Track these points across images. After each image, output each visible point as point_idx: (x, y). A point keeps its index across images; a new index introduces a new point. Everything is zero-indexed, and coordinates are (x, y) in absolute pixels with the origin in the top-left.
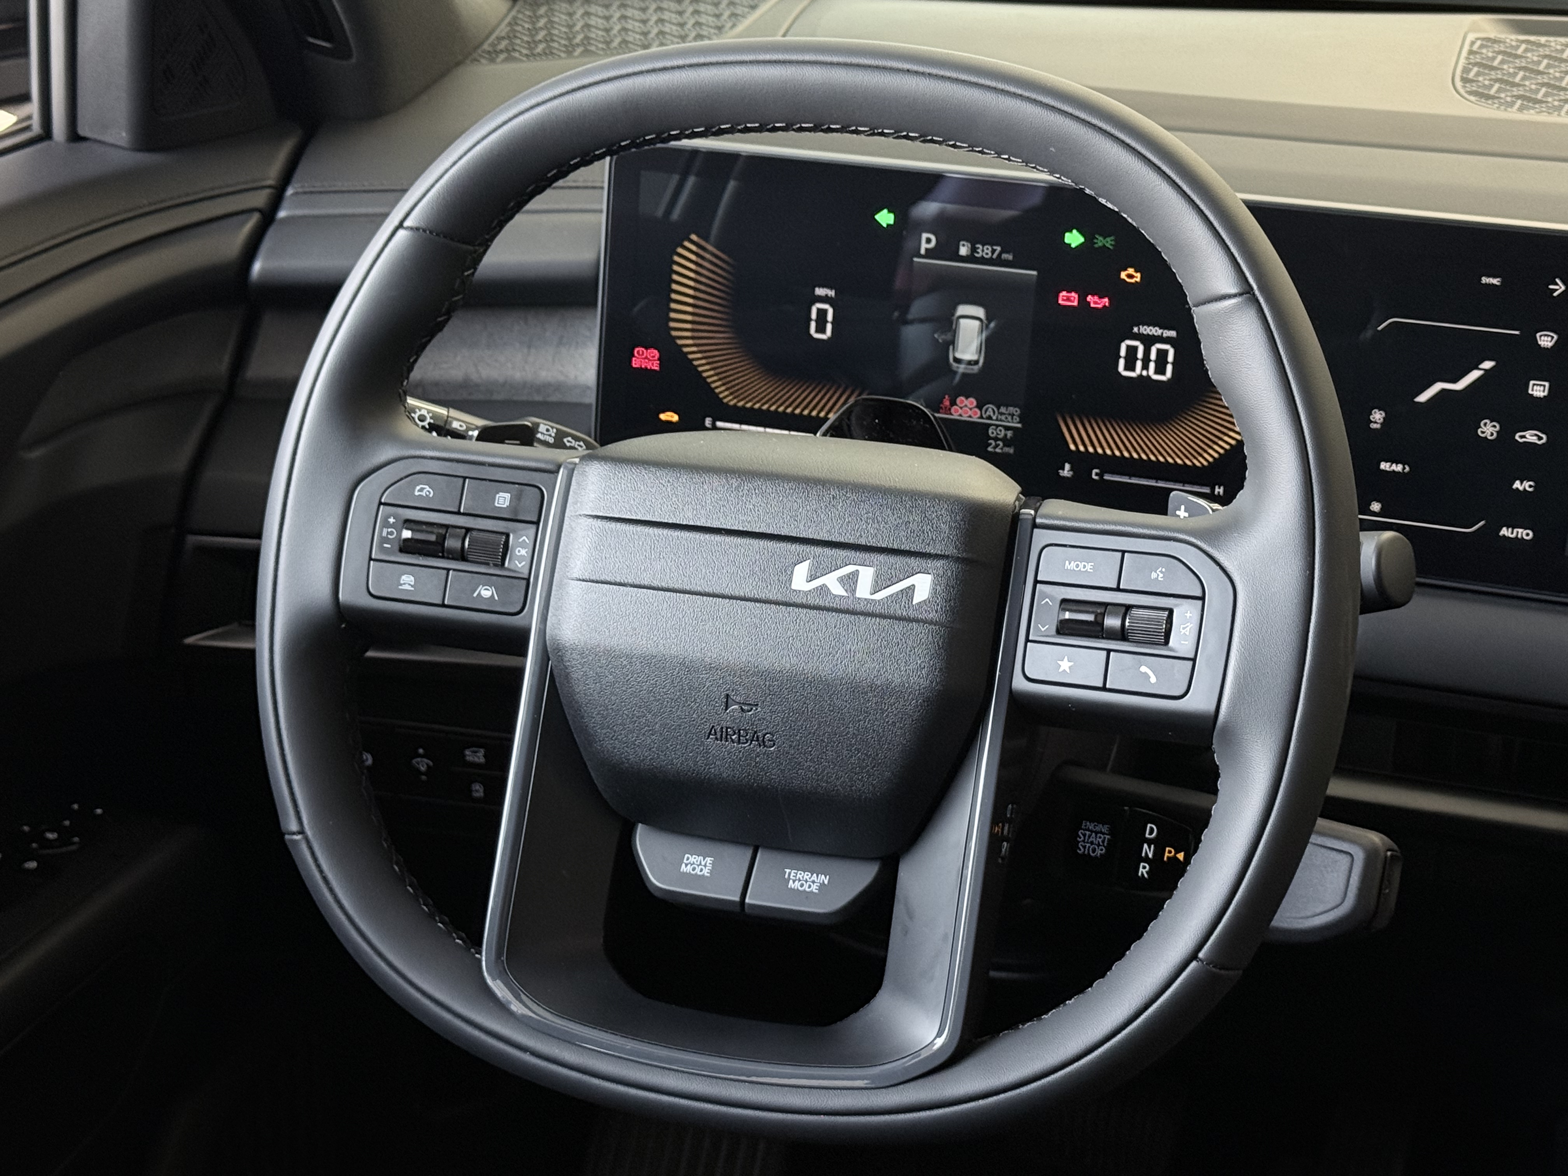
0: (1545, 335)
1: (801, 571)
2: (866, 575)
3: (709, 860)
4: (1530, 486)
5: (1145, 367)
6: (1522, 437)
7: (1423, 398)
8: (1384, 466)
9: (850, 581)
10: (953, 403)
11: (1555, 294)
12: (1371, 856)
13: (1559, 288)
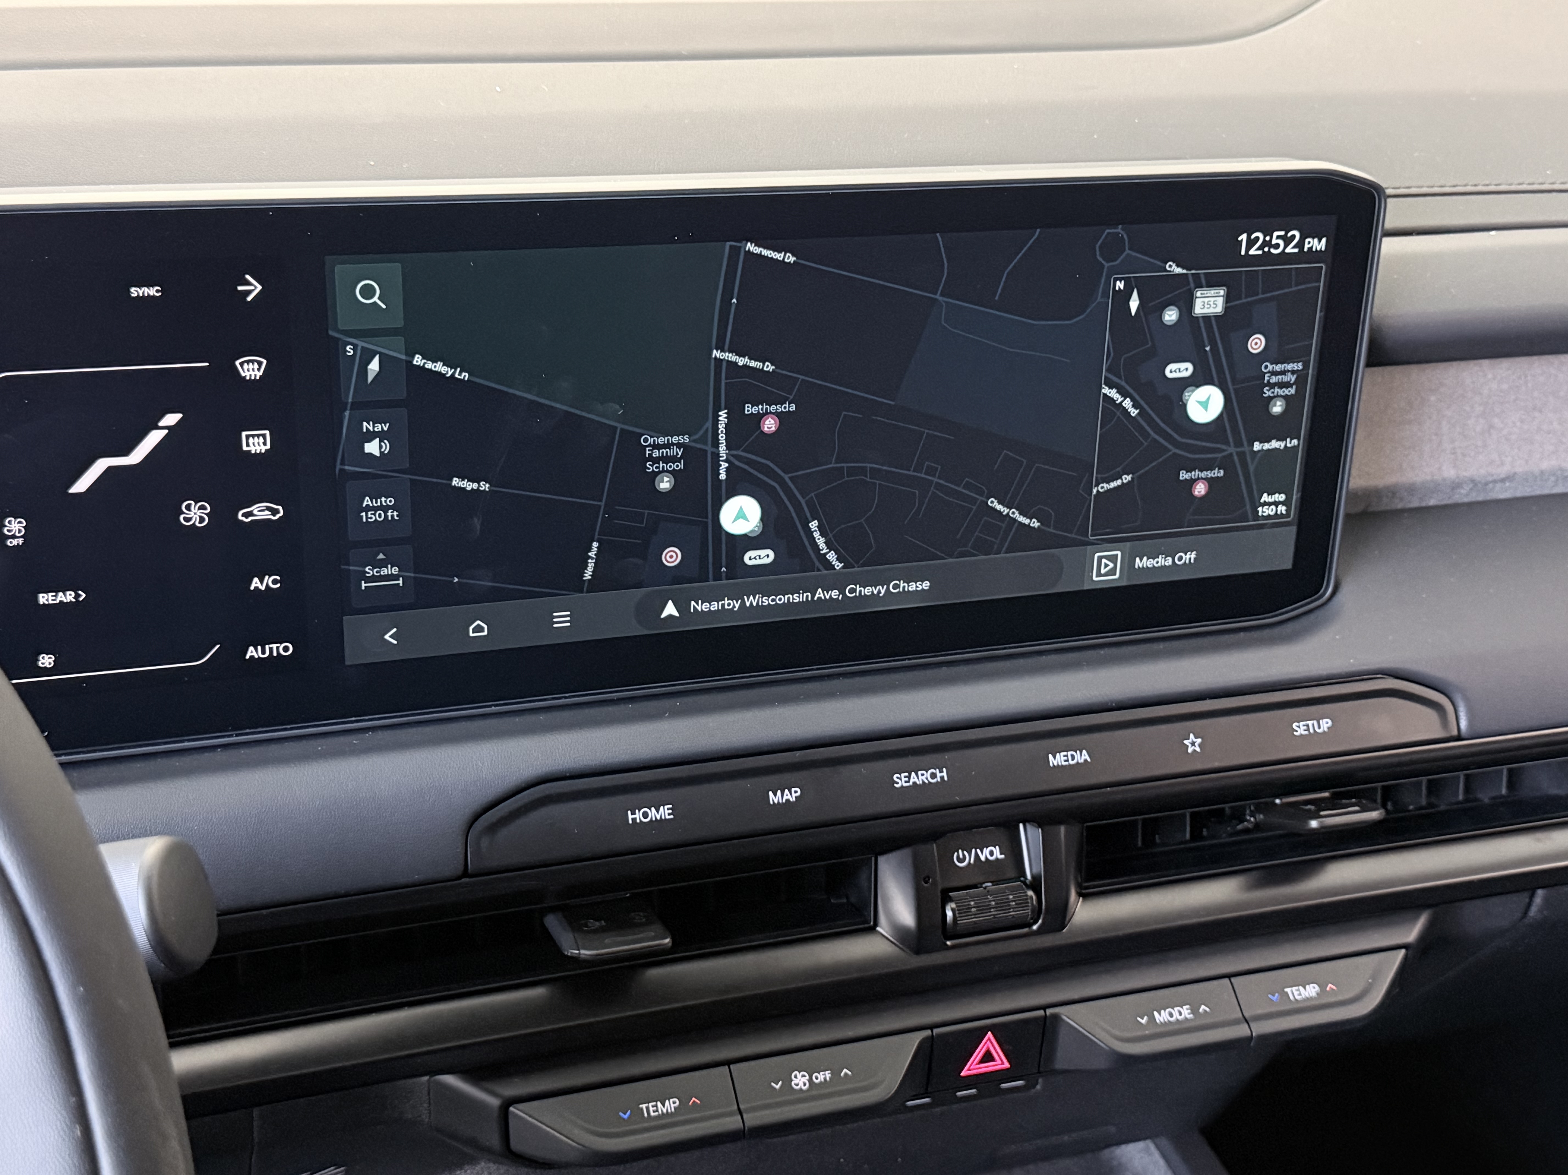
0: (248, 362)
4: (275, 582)
6: (246, 515)
7: (81, 486)
8: (45, 598)
11: (249, 299)
13: (253, 288)
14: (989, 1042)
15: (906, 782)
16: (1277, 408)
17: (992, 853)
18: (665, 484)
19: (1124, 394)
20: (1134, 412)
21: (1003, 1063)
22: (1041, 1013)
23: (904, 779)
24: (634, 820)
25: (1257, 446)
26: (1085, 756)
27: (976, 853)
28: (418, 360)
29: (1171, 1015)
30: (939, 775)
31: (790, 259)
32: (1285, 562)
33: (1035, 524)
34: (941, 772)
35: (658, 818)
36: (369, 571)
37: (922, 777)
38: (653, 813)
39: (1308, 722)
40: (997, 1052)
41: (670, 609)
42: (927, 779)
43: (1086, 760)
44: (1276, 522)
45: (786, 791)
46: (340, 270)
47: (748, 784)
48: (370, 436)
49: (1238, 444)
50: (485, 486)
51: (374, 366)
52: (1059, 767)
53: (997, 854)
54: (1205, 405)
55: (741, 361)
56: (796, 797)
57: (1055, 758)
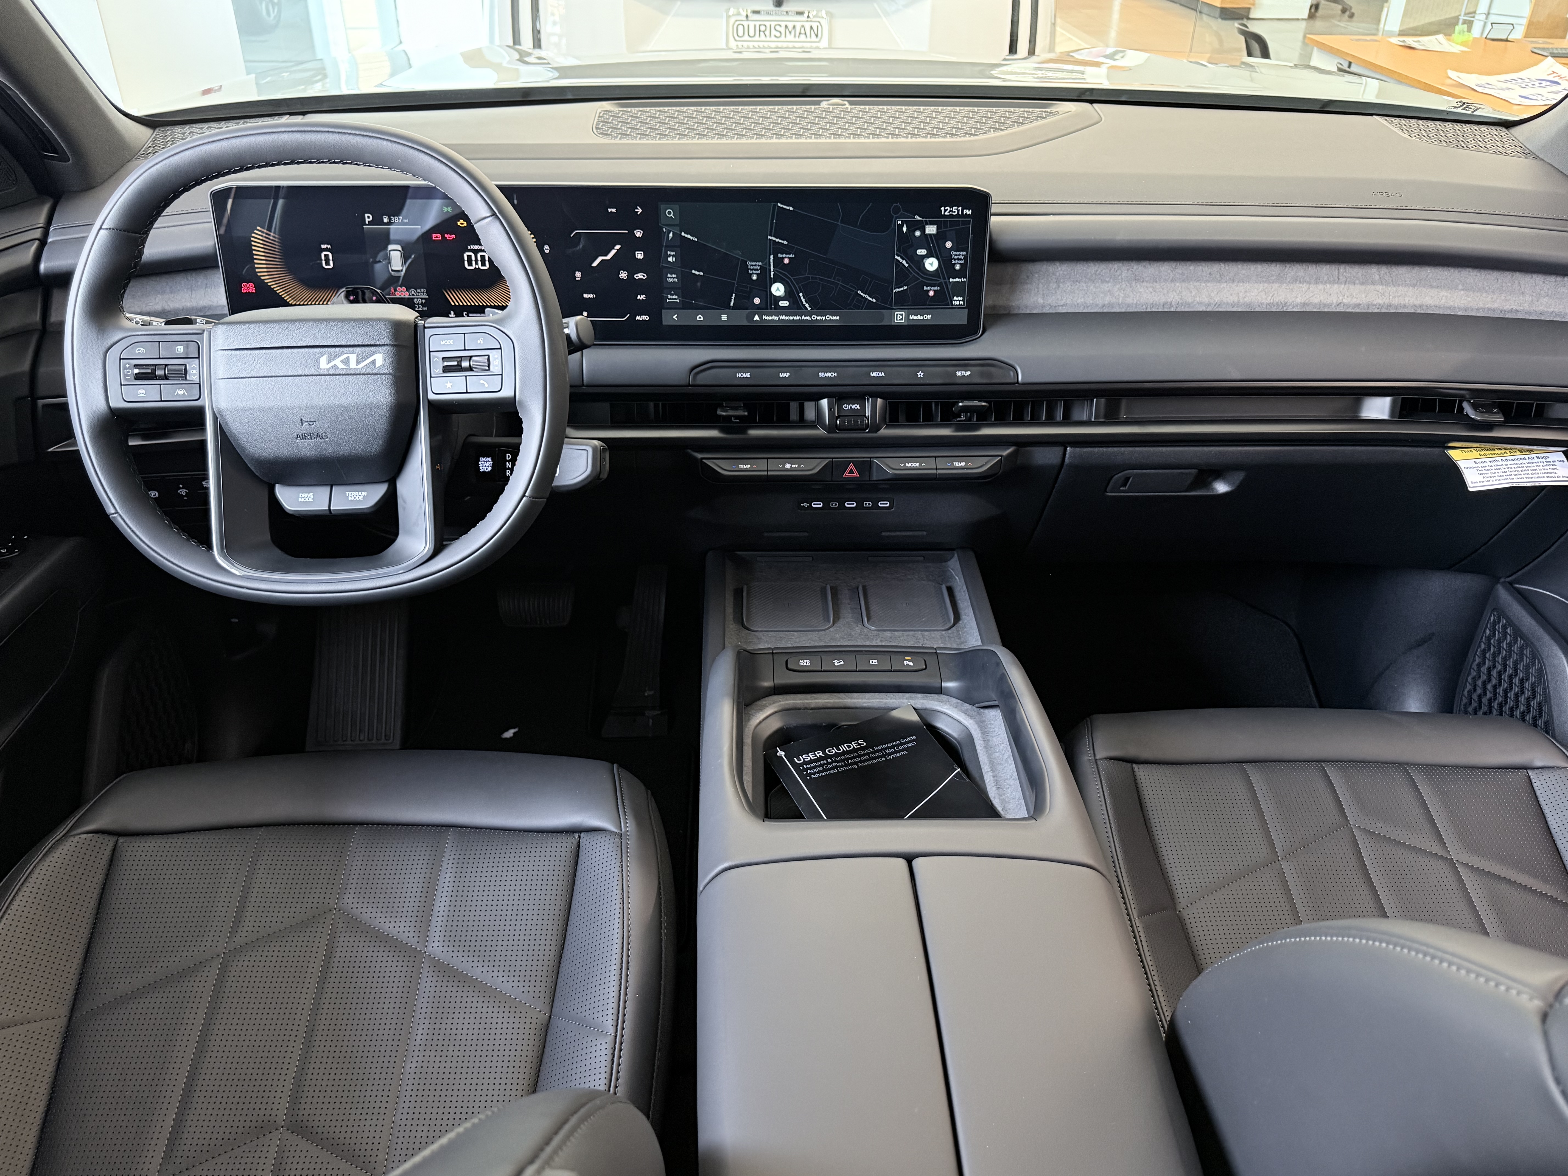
0: (638, 232)
1: (323, 360)
2: (353, 358)
3: (311, 494)
4: (644, 297)
5: (477, 264)
6: (637, 276)
7: (595, 264)
8: (585, 296)
9: (346, 361)
10: (395, 290)
11: (638, 213)
12: (595, 449)
13: (639, 210)
14: (851, 466)
15: (823, 375)
16: (958, 267)
17: (856, 406)
18: (754, 277)
19: (903, 259)
20: (907, 265)
21: (856, 474)
22: (870, 459)
24: (739, 376)
25: (951, 280)
26: (884, 374)
27: (851, 406)
28: (683, 234)
29: (912, 465)
31: (792, 209)
32: (964, 321)
33: (874, 300)
34: (835, 374)
35: (746, 376)
36: (670, 297)
37: (829, 374)
38: (744, 375)
39: (962, 372)
40: (854, 470)
41: (757, 318)
43: (884, 376)
44: (959, 307)
45: (786, 374)
46: (662, 206)
47: (774, 370)
48: (670, 256)
49: (944, 278)
50: (702, 274)
51: (671, 235)
52: (874, 377)
53: (858, 407)
54: (931, 264)
55: (777, 240)
56: (788, 376)
57: (873, 374)
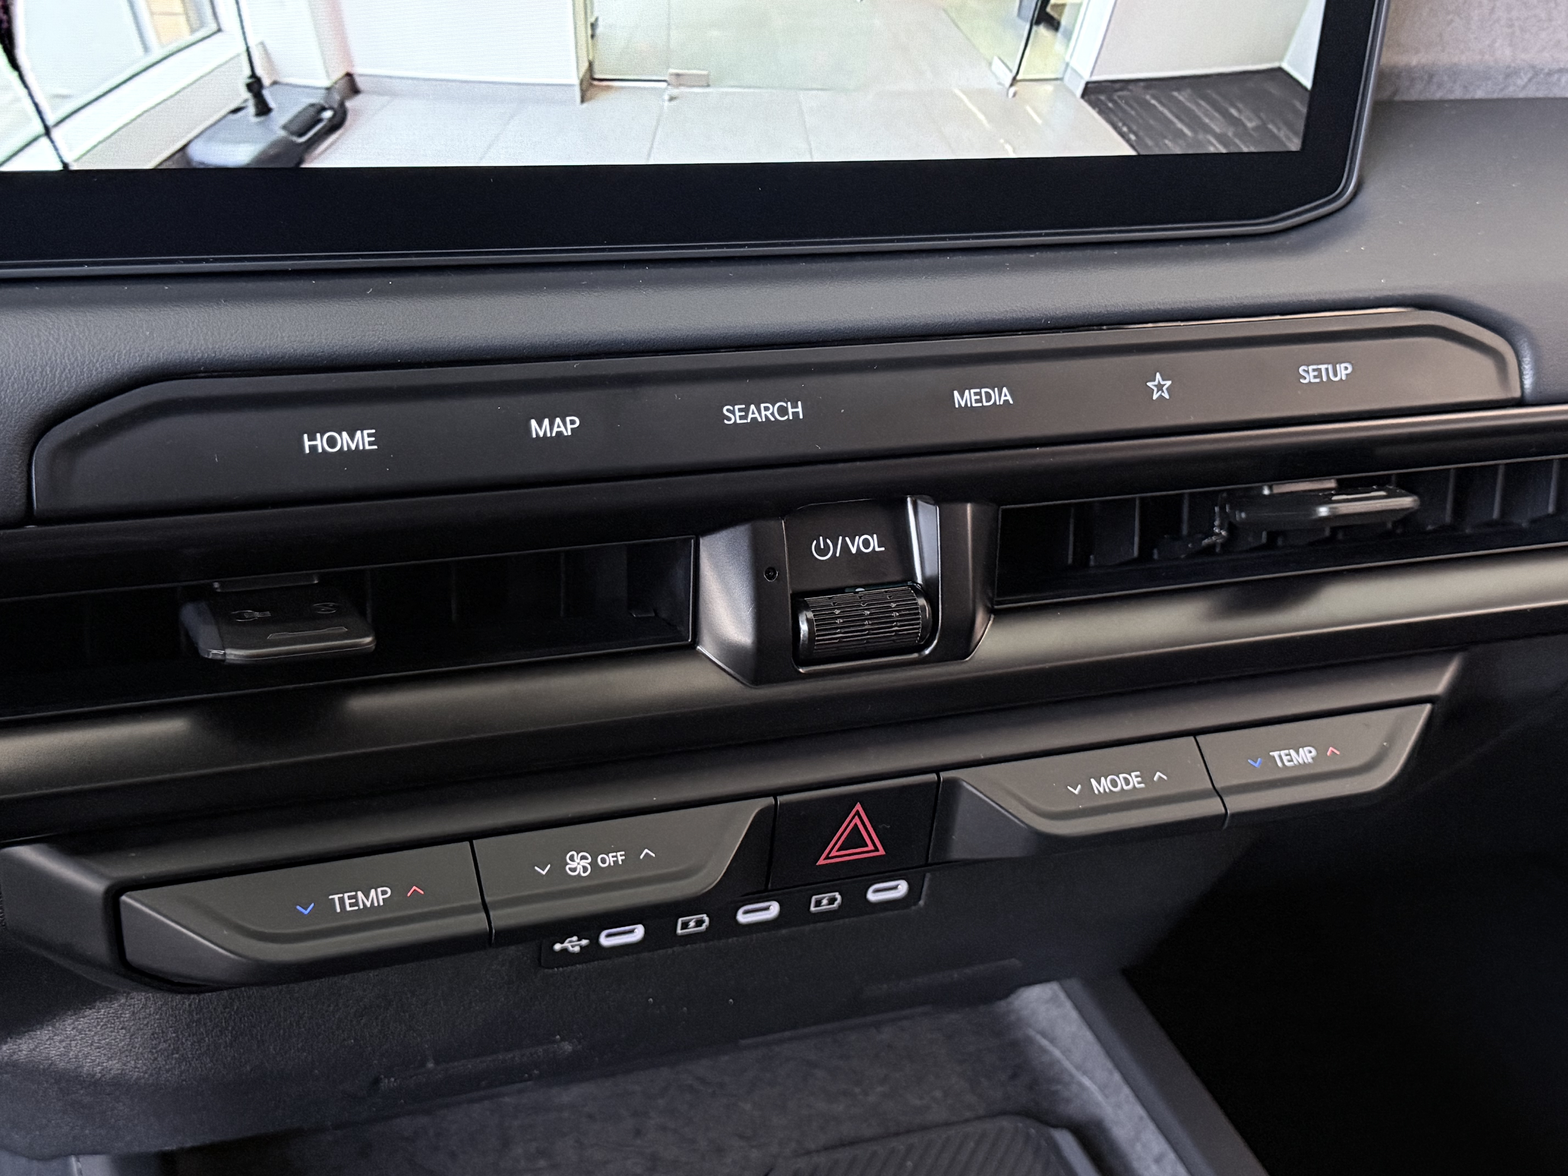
14: (858, 818)
15: (741, 418)
17: (866, 544)
21: (877, 850)
22: (934, 776)
23: (738, 414)
24: (313, 448)
26: (1007, 395)
27: (844, 542)
29: (1114, 783)
30: (790, 410)
32: (1292, 140)
34: (795, 406)
35: (353, 447)
37: (767, 412)
38: (344, 440)
39: (1320, 367)
40: (869, 833)
42: (772, 414)
43: (1006, 401)
45: (558, 420)
47: (498, 405)
52: (968, 410)
53: (875, 545)
56: (572, 429)
57: (962, 396)
